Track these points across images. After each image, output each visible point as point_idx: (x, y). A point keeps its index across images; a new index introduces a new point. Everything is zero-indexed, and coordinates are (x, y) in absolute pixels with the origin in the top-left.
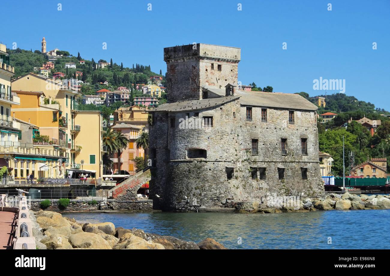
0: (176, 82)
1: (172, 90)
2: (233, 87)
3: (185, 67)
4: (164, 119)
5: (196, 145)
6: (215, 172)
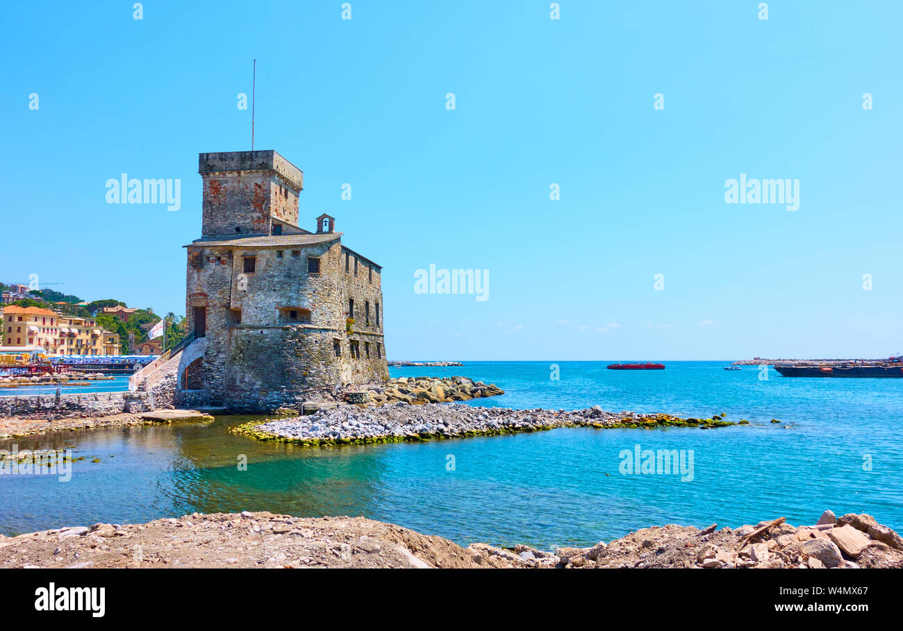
0: (221, 206)
1: (212, 219)
2: (331, 218)
3: (241, 185)
4: (224, 259)
5: (295, 302)
6: (322, 346)
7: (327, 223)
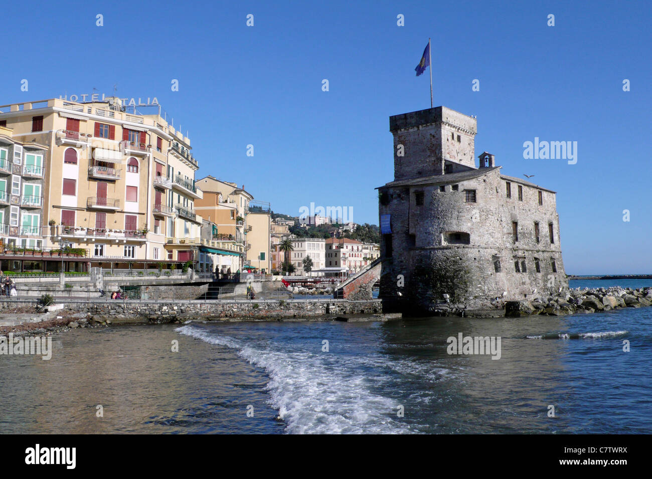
0: (407, 155)
1: (401, 166)
2: (490, 155)
4: (403, 195)
5: (455, 227)
6: (481, 262)
7: (488, 160)
